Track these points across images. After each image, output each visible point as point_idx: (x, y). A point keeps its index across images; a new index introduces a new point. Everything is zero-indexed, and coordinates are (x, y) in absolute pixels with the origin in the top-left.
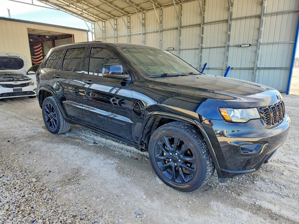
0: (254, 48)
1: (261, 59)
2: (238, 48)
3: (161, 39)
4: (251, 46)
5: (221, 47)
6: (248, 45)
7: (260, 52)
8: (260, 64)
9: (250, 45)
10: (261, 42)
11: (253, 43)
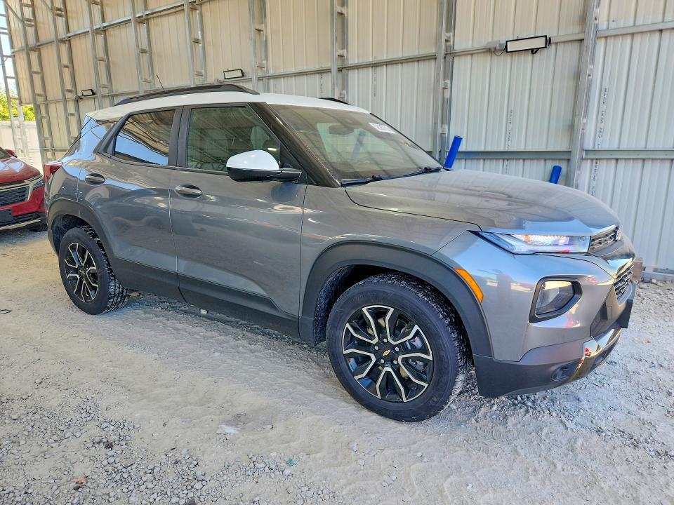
0: (565, 56)
1: (603, 107)
2: (495, 58)
3: (200, 37)
4: (553, 47)
5: (419, 59)
6: (540, 43)
7: (596, 70)
8: (599, 132)
9: (548, 42)
10: (603, 25)
11: (562, 32)
